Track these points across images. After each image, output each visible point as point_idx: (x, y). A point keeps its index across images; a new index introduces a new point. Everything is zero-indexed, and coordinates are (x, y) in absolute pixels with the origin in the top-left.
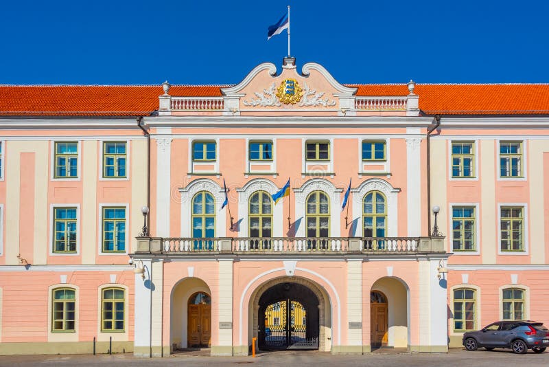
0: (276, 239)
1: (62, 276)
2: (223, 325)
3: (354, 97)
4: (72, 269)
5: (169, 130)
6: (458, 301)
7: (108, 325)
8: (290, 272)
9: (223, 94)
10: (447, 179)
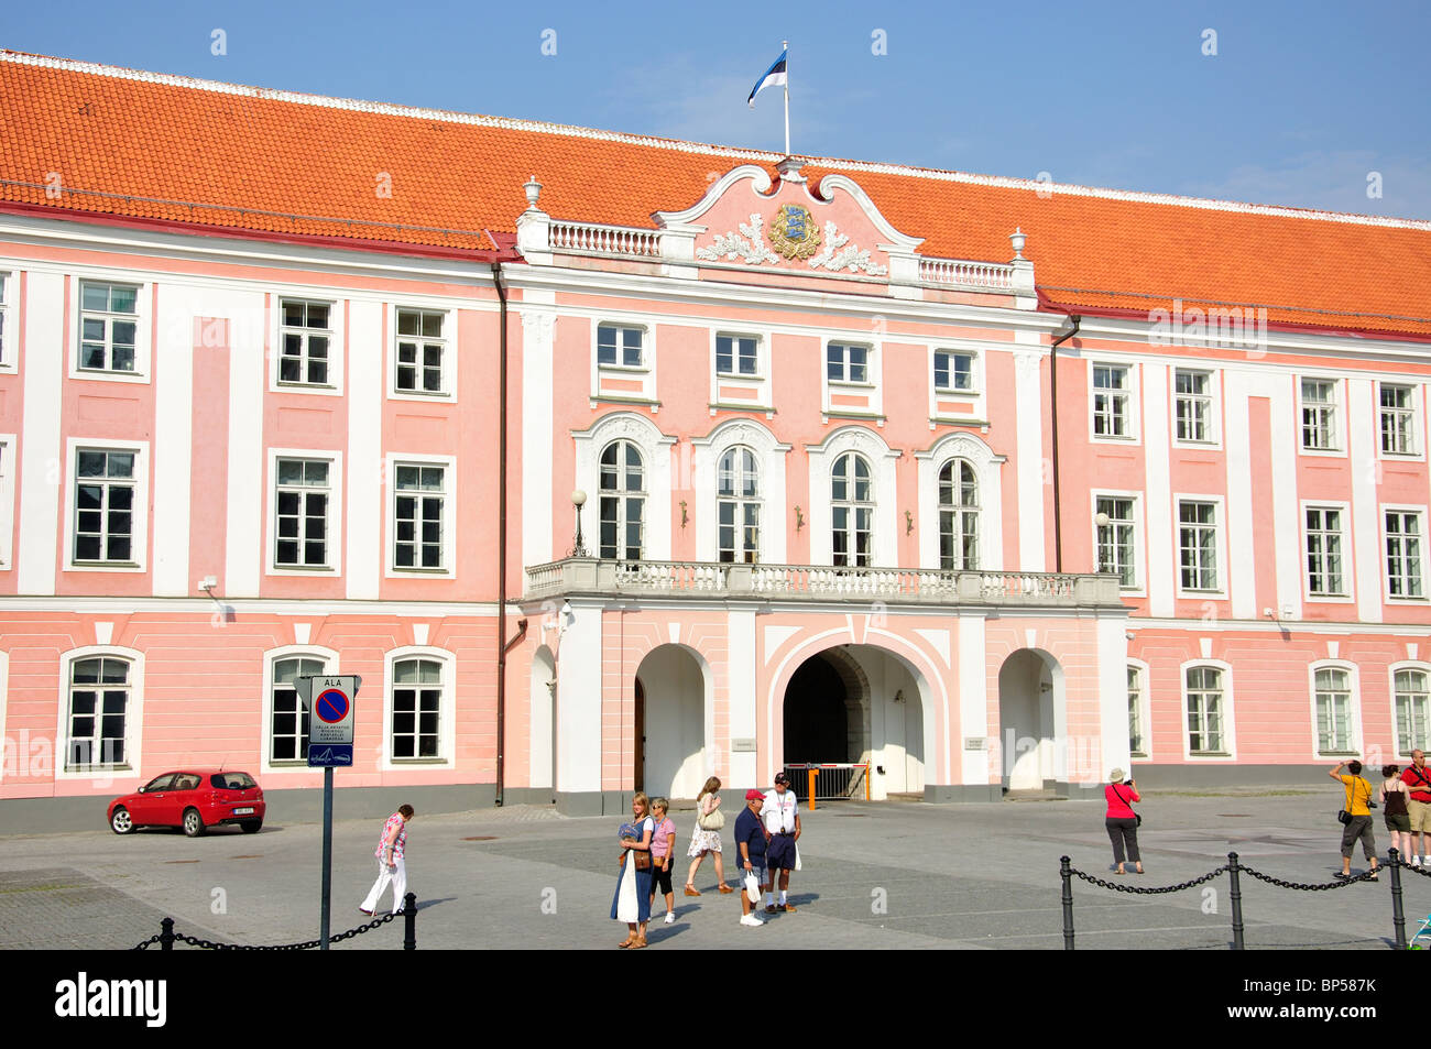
2: (741, 745)
3: (918, 256)
4: (322, 609)
5: (549, 296)
9: (661, 225)
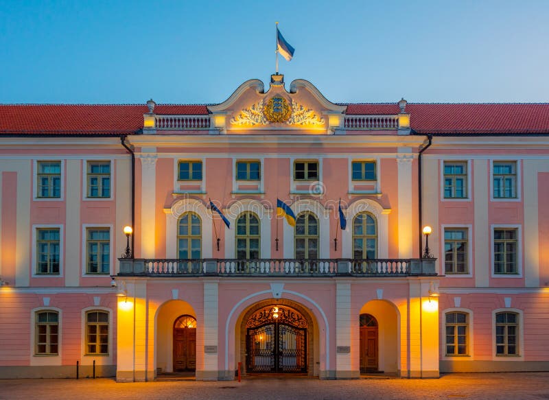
0: (263, 260)
1: (44, 299)
2: (210, 349)
3: (344, 115)
4: (55, 291)
6: (451, 325)
7: (92, 349)
8: (277, 294)
9: (209, 112)
10: (439, 200)
